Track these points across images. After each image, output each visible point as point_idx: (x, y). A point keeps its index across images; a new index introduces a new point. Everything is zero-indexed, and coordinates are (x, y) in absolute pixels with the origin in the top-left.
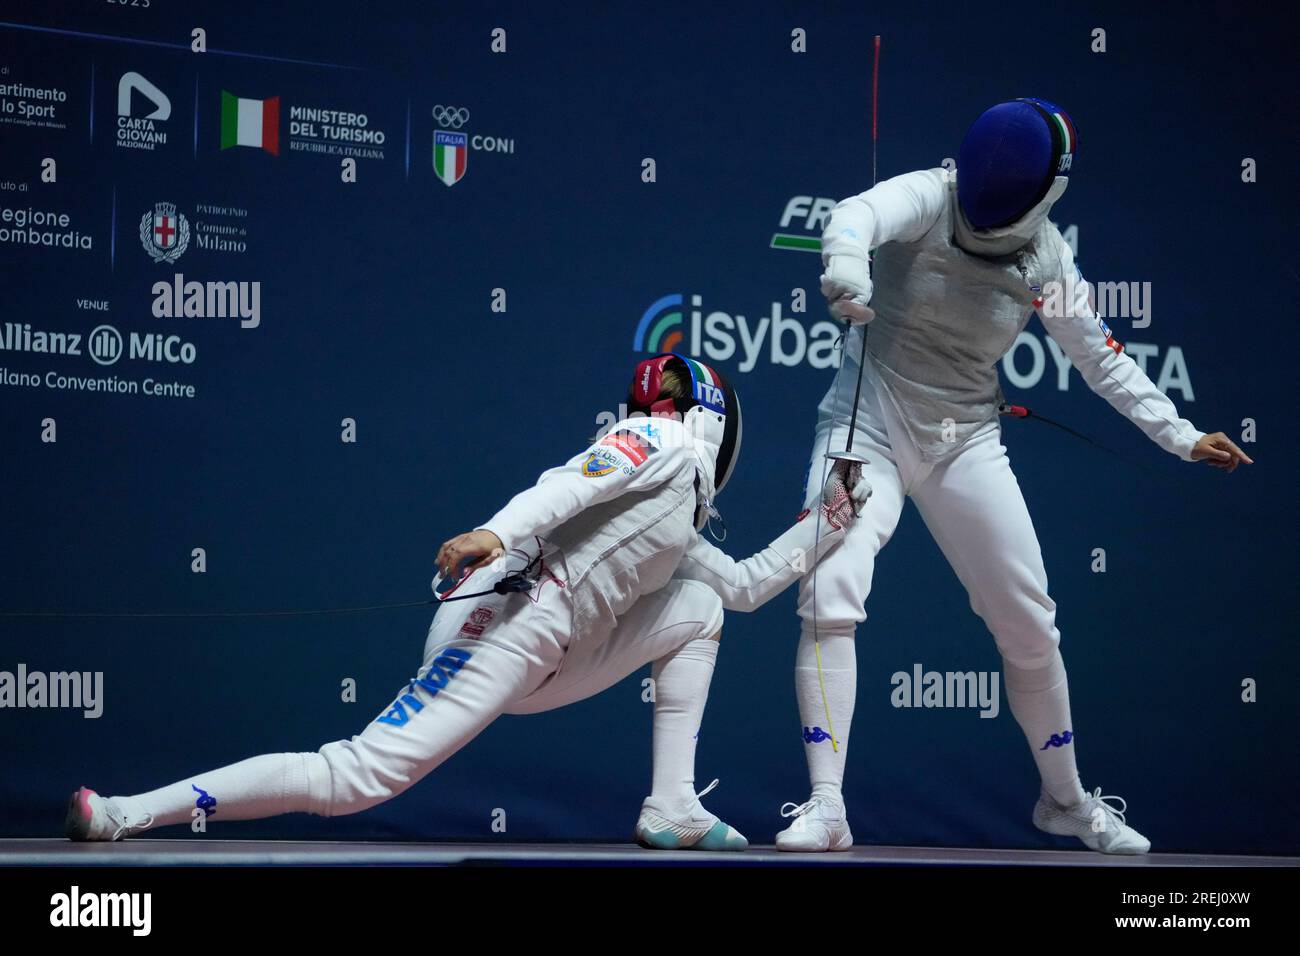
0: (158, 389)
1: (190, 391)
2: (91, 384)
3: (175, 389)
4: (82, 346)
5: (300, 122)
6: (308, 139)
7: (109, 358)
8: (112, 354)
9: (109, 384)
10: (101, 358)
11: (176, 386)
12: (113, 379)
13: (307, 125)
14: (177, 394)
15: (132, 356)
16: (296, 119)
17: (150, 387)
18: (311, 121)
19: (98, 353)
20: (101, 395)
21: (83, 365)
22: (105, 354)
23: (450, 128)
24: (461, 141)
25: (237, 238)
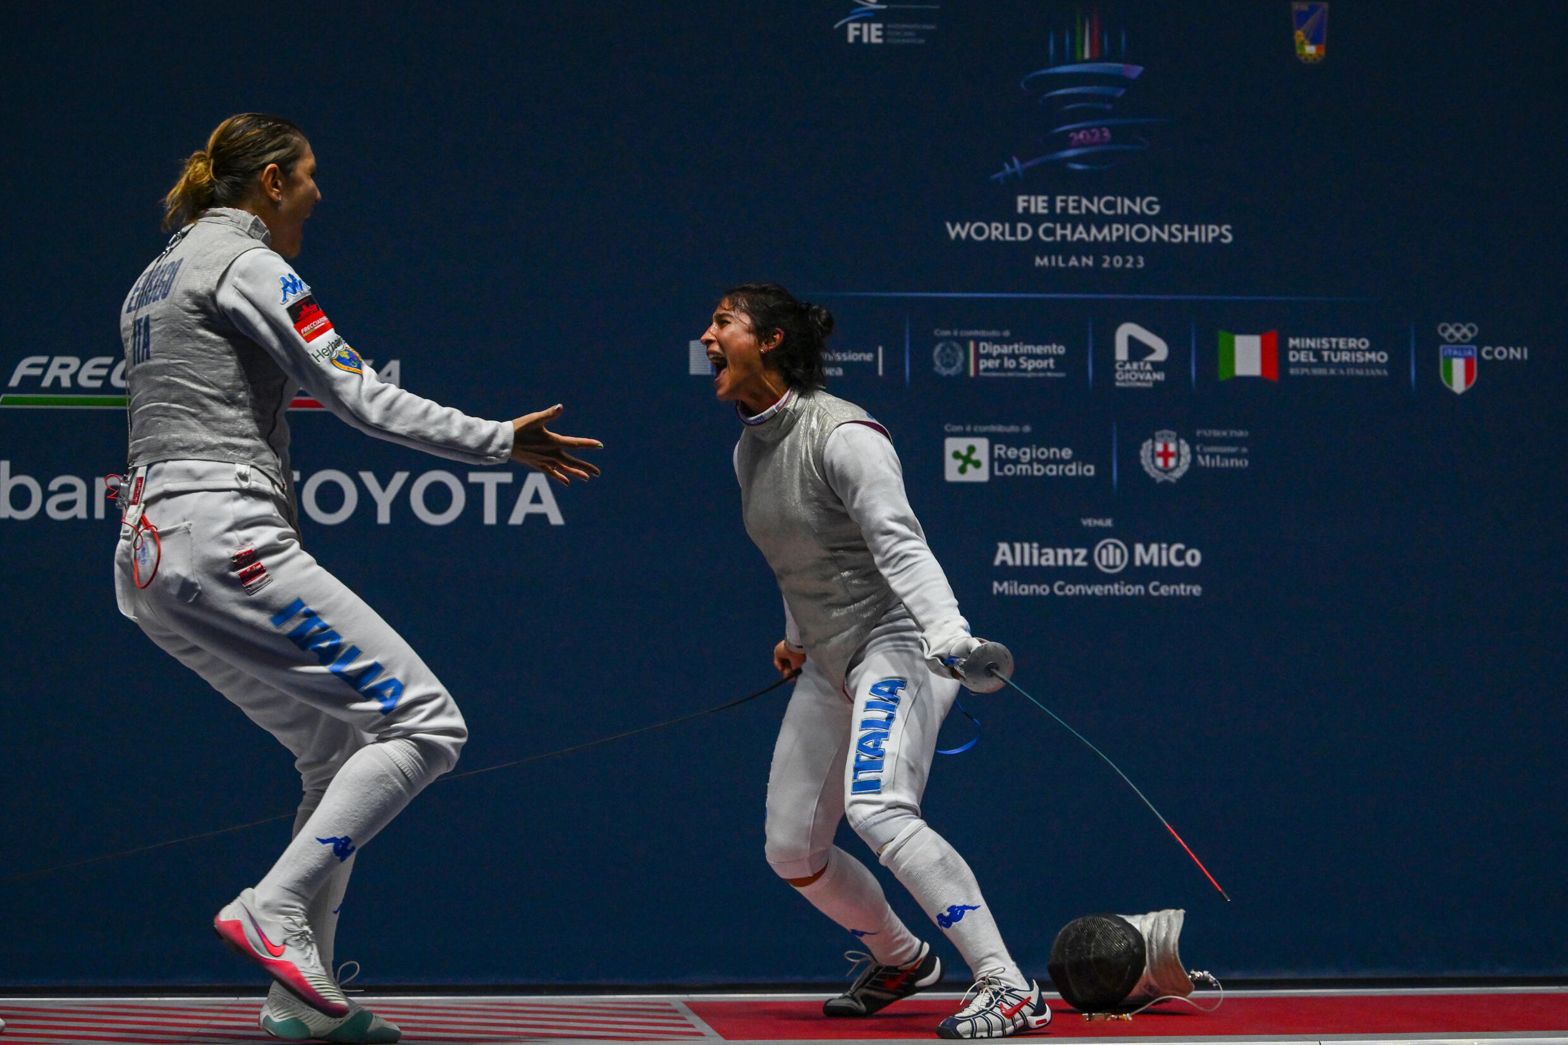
0: (1164, 590)
1: (1197, 590)
2: (1098, 590)
3: (1182, 589)
4: (1089, 558)
5: (1299, 350)
6: (1308, 365)
7: (1115, 567)
8: (1118, 562)
9: (1115, 589)
10: (1108, 567)
11: (1182, 587)
12: (1119, 584)
13: (1306, 352)
14: (1183, 593)
15: (1138, 563)
16: (1295, 348)
17: (1156, 589)
18: (1310, 349)
19: (1104, 562)
20: (1109, 598)
21: (1090, 574)
22: (1111, 563)
23: (1458, 342)
24: (1470, 353)
25: (1238, 456)
